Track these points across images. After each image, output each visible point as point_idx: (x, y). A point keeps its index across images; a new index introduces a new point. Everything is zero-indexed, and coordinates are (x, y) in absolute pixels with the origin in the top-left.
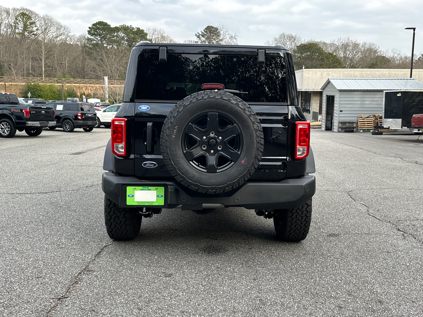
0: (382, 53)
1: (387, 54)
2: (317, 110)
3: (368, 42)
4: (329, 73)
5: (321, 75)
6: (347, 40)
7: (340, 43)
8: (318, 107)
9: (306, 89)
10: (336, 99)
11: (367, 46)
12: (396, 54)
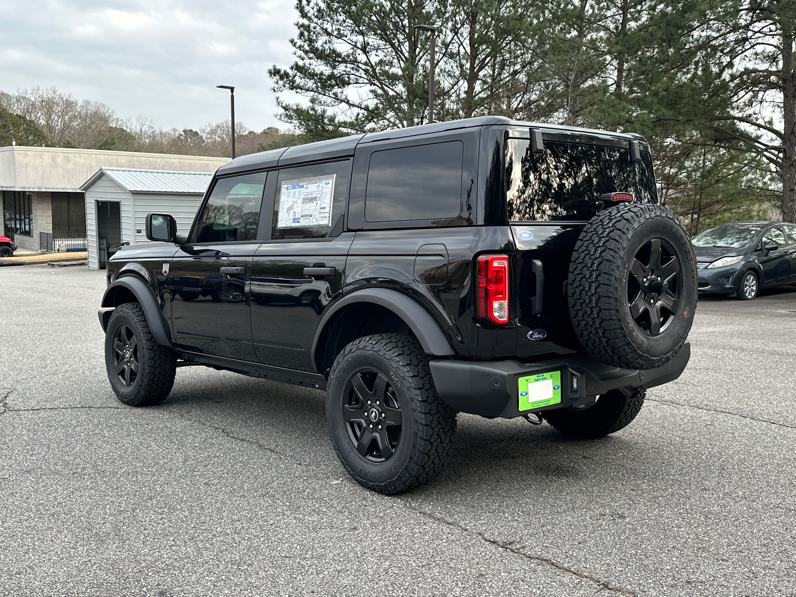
0: (119, 123)
1: (128, 124)
2: (48, 230)
3: (92, 101)
4: (69, 157)
5: (53, 160)
6: (51, 92)
7: (39, 97)
8: (49, 223)
9: (24, 188)
10: (123, 208)
11: (92, 108)
12: (145, 126)
